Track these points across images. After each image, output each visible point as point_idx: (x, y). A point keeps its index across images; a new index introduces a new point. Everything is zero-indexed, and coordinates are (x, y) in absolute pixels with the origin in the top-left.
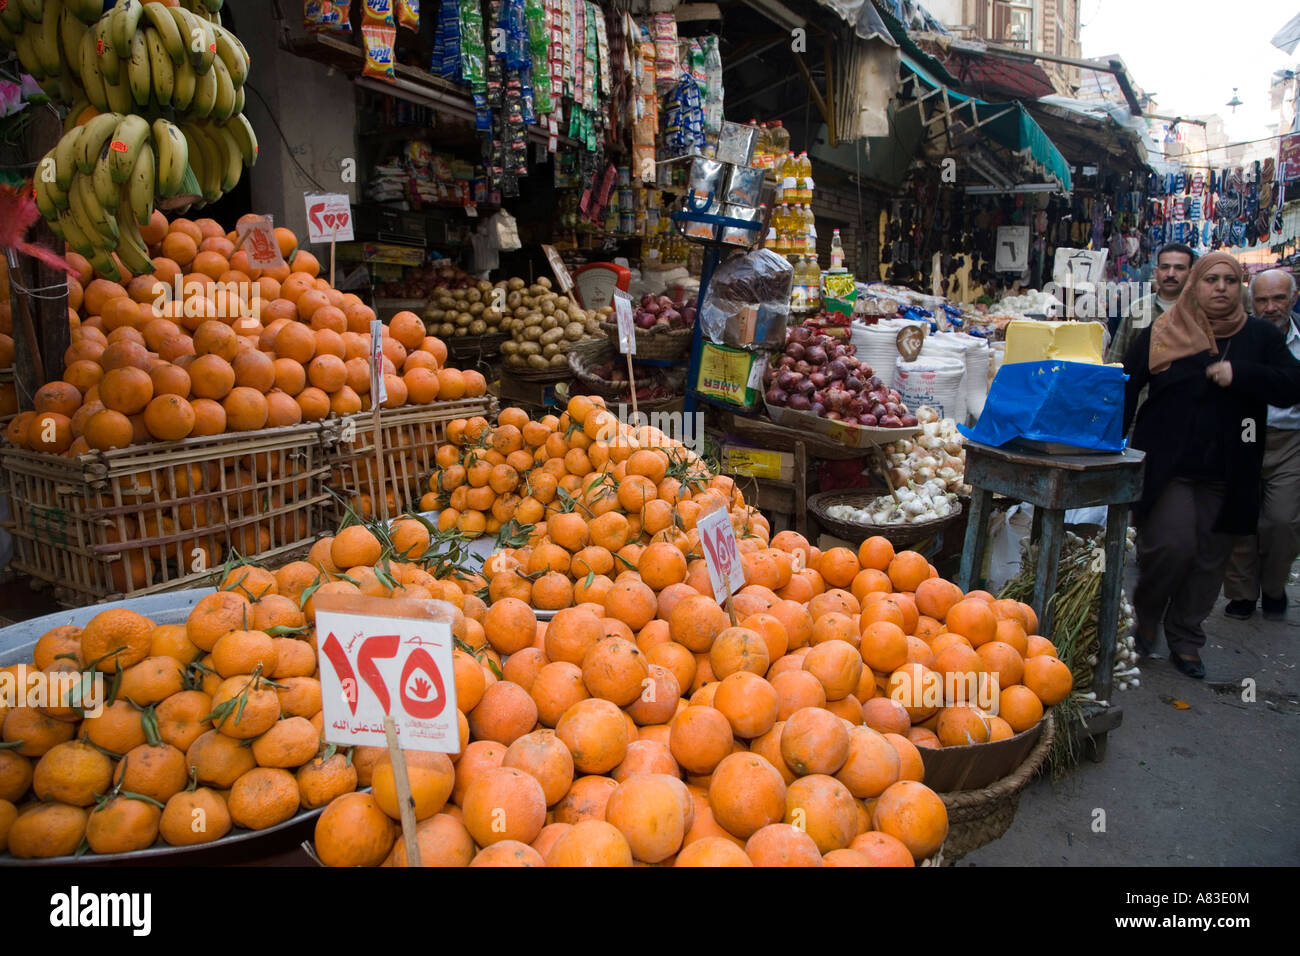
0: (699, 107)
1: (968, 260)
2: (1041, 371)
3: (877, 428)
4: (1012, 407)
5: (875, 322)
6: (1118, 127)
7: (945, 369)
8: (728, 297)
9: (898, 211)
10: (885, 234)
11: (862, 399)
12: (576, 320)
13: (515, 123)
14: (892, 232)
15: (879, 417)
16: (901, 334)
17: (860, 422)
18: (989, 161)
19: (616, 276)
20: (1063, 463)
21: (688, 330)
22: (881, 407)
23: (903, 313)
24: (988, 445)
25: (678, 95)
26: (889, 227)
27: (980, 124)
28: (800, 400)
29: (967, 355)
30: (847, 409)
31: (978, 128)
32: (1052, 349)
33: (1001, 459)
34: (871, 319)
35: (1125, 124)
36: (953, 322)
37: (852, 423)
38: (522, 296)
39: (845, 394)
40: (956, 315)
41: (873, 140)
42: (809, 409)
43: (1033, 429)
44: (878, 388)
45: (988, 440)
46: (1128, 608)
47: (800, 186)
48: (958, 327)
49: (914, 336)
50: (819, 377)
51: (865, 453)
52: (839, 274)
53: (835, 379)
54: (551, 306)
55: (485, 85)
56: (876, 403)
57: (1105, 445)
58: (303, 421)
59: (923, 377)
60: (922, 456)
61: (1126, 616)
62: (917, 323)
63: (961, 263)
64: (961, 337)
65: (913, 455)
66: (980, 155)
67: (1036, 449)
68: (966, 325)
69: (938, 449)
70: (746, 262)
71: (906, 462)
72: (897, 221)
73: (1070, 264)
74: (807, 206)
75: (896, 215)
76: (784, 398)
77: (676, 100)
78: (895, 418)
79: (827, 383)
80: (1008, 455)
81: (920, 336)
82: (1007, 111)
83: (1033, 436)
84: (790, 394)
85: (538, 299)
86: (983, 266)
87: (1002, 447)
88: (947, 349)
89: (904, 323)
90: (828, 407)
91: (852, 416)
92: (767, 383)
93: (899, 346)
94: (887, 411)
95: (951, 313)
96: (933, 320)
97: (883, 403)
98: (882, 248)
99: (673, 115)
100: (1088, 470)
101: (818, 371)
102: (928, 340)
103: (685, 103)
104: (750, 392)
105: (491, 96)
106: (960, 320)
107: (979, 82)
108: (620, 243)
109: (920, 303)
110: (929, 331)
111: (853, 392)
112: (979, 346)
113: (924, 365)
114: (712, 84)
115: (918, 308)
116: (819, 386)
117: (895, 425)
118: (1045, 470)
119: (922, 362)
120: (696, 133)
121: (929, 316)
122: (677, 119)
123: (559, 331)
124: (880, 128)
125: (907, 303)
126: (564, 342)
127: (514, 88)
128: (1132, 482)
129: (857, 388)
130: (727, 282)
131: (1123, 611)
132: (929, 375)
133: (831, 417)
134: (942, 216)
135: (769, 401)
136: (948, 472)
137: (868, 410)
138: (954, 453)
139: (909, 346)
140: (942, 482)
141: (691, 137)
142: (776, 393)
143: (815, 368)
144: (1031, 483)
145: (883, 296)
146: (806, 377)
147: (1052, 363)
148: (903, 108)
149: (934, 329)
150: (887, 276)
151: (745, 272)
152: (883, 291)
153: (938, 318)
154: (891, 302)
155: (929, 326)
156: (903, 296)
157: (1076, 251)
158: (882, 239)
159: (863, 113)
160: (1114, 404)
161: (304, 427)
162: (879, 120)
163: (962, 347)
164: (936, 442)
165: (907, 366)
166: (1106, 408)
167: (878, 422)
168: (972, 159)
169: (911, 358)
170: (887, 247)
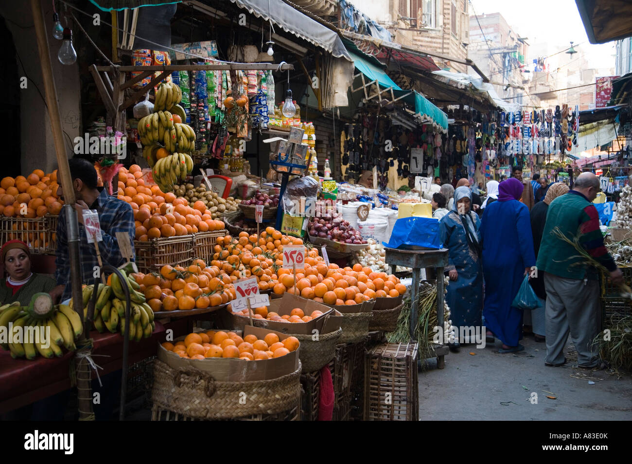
0: (266, 105)
1: (396, 162)
2: (410, 221)
3: (352, 244)
4: (401, 234)
5: (347, 203)
6: (476, 89)
7: (379, 224)
8: (294, 194)
9: (352, 133)
10: (344, 147)
11: (346, 234)
12: (221, 203)
13: (202, 121)
14: (349, 146)
15: (353, 240)
16: (359, 209)
17: (346, 242)
18: (401, 116)
19: (226, 182)
20: (418, 252)
21: (276, 207)
22: (353, 237)
23: (359, 199)
24: (393, 248)
25: (257, 99)
26: (347, 142)
27: (396, 100)
28: (323, 234)
29: (389, 218)
30: (340, 237)
31: (394, 102)
32: (413, 213)
33: (397, 253)
34: (345, 202)
35: (480, 88)
36: (383, 203)
37: (342, 243)
38: (194, 192)
39: (340, 232)
40: (385, 199)
41: (341, 108)
42: (326, 237)
43: (407, 241)
44: (352, 230)
45: (393, 246)
46: (448, 308)
47: (310, 138)
48: (386, 205)
49: (365, 210)
50: (329, 225)
51: (348, 255)
52: (329, 180)
53: (335, 226)
54: (211, 197)
55: (190, 105)
56: (351, 235)
57: (433, 246)
58: (189, 234)
59: (369, 227)
60: (370, 257)
61: (447, 312)
62: (366, 204)
63: (392, 164)
64: (386, 210)
65: (366, 257)
66: (396, 114)
67: (409, 247)
68: (390, 204)
69: (376, 254)
70: (301, 181)
71: (364, 260)
72: (352, 139)
73: (420, 182)
74: (313, 148)
75: (351, 135)
76: (317, 233)
77: (256, 102)
78: (359, 241)
79: (332, 228)
80: (399, 250)
81: (367, 209)
82: (409, 94)
83: (408, 243)
84: (319, 232)
85: (203, 193)
86: (405, 166)
87: (398, 248)
88: (379, 215)
89: (360, 203)
90: (333, 237)
91: (342, 240)
92: (309, 228)
93: (358, 214)
94: (356, 238)
95: (383, 198)
96: (373, 202)
97: (354, 235)
98: (342, 155)
99: (254, 108)
100: (426, 254)
101: (329, 223)
102: (371, 211)
103: (260, 103)
104: (303, 231)
105: (192, 110)
106: (386, 201)
107: (397, 60)
108: (209, 161)
109: (367, 193)
110: (371, 207)
111: (342, 231)
112: (394, 214)
113: (369, 223)
114: (270, 92)
115: (366, 196)
116: (329, 229)
117: (359, 243)
118: (412, 254)
119: (369, 221)
120: (265, 117)
121: (372, 200)
122: (256, 110)
123: (215, 208)
124: (344, 102)
125: (361, 193)
126: (219, 213)
127: (201, 106)
128: (444, 259)
129: (344, 229)
130: (294, 189)
131: (446, 309)
132: (372, 227)
133: (335, 240)
134: (379, 135)
135: (311, 235)
136: (380, 262)
137: (349, 238)
138: (382, 256)
139: (363, 214)
140: (378, 266)
141: (262, 119)
142: (314, 232)
143: (327, 222)
144: (408, 260)
145: (348, 189)
146: (324, 225)
147: (413, 218)
148: (356, 90)
149: (374, 206)
150: (346, 173)
151: (301, 185)
152: (348, 187)
153: (375, 201)
154: (354, 193)
155: (371, 205)
156: (358, 190)
157: (422, 178)
158: (342, 149)
159: (336, 94)
160: (436, 232)
161: (189, 236)
162: (343, 98)
163: (386, 214)
164: (375, 252)
165: (362, 223)
166: (433, 233)
167: (352, 242)
168: (392, 116)
169: (364, 219)
170: (345, 155)
